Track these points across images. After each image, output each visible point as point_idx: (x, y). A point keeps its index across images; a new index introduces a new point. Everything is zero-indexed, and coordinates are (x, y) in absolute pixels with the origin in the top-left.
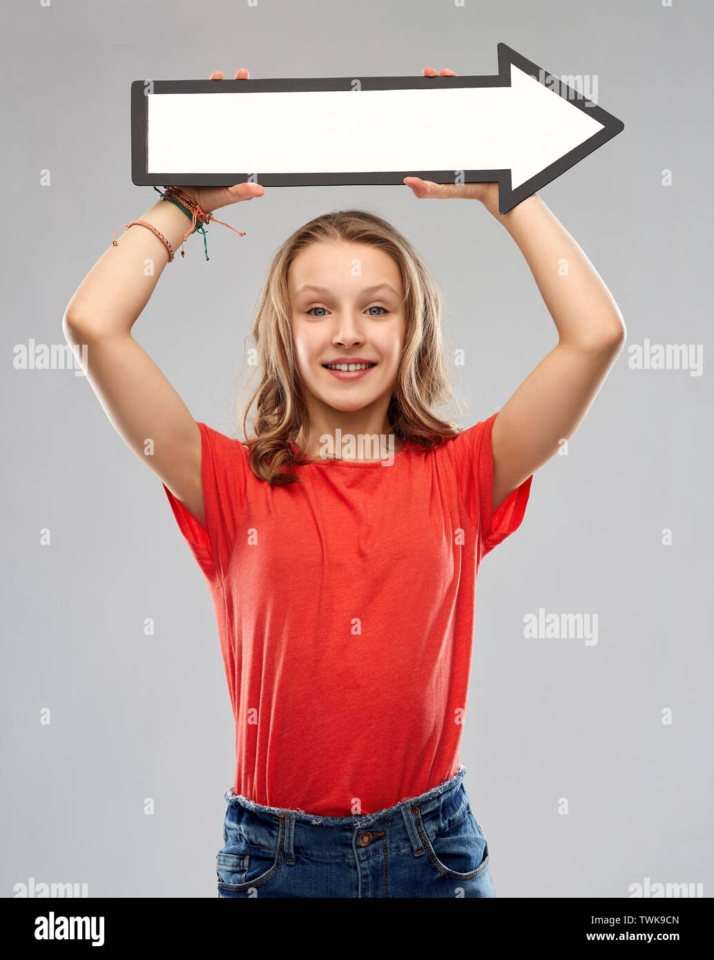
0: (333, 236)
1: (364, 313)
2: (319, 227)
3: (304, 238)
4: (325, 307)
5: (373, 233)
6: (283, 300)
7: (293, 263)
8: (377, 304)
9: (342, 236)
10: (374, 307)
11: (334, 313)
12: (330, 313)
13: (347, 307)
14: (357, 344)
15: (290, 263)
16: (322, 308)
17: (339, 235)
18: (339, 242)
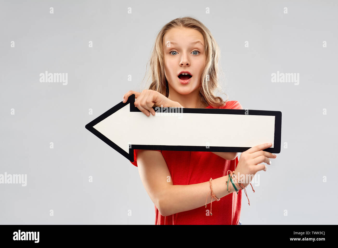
0: (180, 26)
1: (191, 53)
2: (175, 22)
3: (169, 26)
4: (176, 51)
5: (194, 24)
6: (161, 49)
7: (164, 35)
8: (196, 50)
9: (183, 25)
10: (194, 51)
11: (180, 53)
12: (178, 53)
13: (185, 51)
14: (187, 64)
15: (163, 35)
16: (175, 51)
17: (182, 25)
18: (182, 28)
